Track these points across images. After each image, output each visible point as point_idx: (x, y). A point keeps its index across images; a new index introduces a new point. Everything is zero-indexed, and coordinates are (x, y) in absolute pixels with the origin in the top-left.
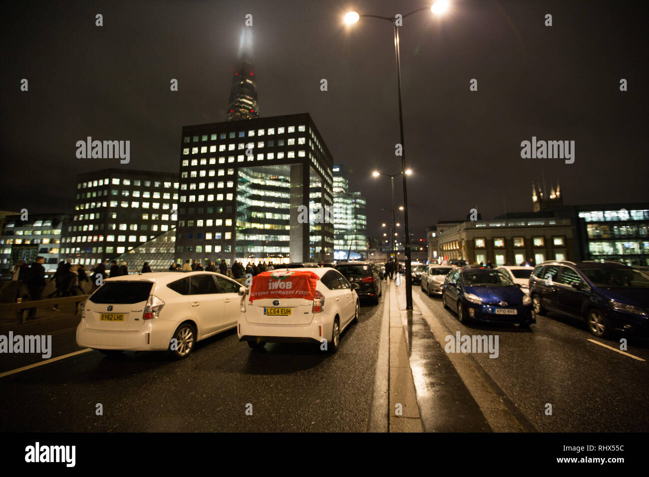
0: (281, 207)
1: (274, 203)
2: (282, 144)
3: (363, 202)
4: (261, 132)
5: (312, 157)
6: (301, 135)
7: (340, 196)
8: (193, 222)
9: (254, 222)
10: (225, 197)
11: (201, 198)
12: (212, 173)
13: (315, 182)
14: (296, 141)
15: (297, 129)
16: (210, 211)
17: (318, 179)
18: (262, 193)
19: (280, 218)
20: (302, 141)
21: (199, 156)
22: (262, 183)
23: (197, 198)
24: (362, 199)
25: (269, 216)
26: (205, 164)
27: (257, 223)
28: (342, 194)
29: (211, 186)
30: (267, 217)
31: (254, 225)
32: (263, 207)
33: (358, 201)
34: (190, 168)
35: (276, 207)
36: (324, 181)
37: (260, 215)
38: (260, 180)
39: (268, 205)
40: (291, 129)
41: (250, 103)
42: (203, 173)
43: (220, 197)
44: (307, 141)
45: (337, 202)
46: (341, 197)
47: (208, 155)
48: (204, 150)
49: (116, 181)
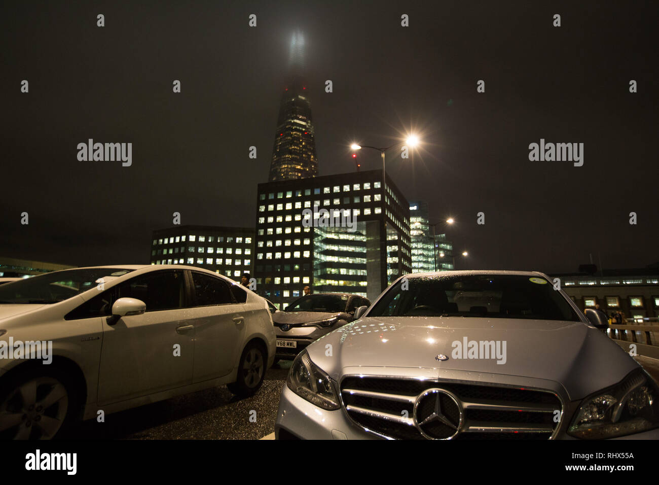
0: (355, 263)
1: (348, 258)
2: (357, 201)
3: (448, 247)
4: (336, 189)
5: (388, 212)
6: (377, 191)
7: (419, 240)
8: (270, 279)
9: (329, 279)
10: (302, 254)
11: (278, 255)
12: (288, 231)
13: (391, 235)
14: (372, 198)
15: (372, 186)
16: (287, 268)
17: (394, 231)
18: (335, 248)
19: (355, 274)
20: (377, 197)
21: (275, 213)
22: (336, 237)
23: (274, 256)
24: (447, 244)
25: (343, 271)
26: (281, 221)
27: (332, 279)
28: (421, 238)
29: (288, 243)
30: (342, 273)
31: (328, 282)
32: (337, 262)
33: (442, 245)
34: (266, 225)
35: (351, 262)
36: (400, 233)
37: (334, 271)
38: (333, 234)
39: (342, 260)
40: (367, 186)
41: (304, 123)
42: (279, 231)
43: (297, 254)
44: (383, 198)
45: (416, 248)
46: (421, 241)
47: (284, 213)
48: (280, 207)
49: (192, 238)
